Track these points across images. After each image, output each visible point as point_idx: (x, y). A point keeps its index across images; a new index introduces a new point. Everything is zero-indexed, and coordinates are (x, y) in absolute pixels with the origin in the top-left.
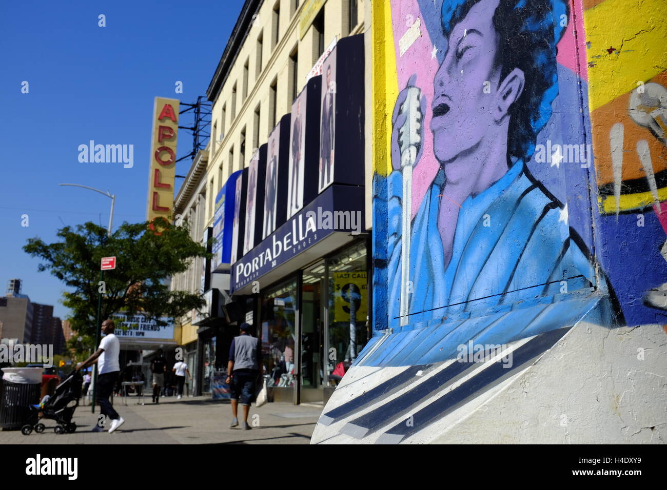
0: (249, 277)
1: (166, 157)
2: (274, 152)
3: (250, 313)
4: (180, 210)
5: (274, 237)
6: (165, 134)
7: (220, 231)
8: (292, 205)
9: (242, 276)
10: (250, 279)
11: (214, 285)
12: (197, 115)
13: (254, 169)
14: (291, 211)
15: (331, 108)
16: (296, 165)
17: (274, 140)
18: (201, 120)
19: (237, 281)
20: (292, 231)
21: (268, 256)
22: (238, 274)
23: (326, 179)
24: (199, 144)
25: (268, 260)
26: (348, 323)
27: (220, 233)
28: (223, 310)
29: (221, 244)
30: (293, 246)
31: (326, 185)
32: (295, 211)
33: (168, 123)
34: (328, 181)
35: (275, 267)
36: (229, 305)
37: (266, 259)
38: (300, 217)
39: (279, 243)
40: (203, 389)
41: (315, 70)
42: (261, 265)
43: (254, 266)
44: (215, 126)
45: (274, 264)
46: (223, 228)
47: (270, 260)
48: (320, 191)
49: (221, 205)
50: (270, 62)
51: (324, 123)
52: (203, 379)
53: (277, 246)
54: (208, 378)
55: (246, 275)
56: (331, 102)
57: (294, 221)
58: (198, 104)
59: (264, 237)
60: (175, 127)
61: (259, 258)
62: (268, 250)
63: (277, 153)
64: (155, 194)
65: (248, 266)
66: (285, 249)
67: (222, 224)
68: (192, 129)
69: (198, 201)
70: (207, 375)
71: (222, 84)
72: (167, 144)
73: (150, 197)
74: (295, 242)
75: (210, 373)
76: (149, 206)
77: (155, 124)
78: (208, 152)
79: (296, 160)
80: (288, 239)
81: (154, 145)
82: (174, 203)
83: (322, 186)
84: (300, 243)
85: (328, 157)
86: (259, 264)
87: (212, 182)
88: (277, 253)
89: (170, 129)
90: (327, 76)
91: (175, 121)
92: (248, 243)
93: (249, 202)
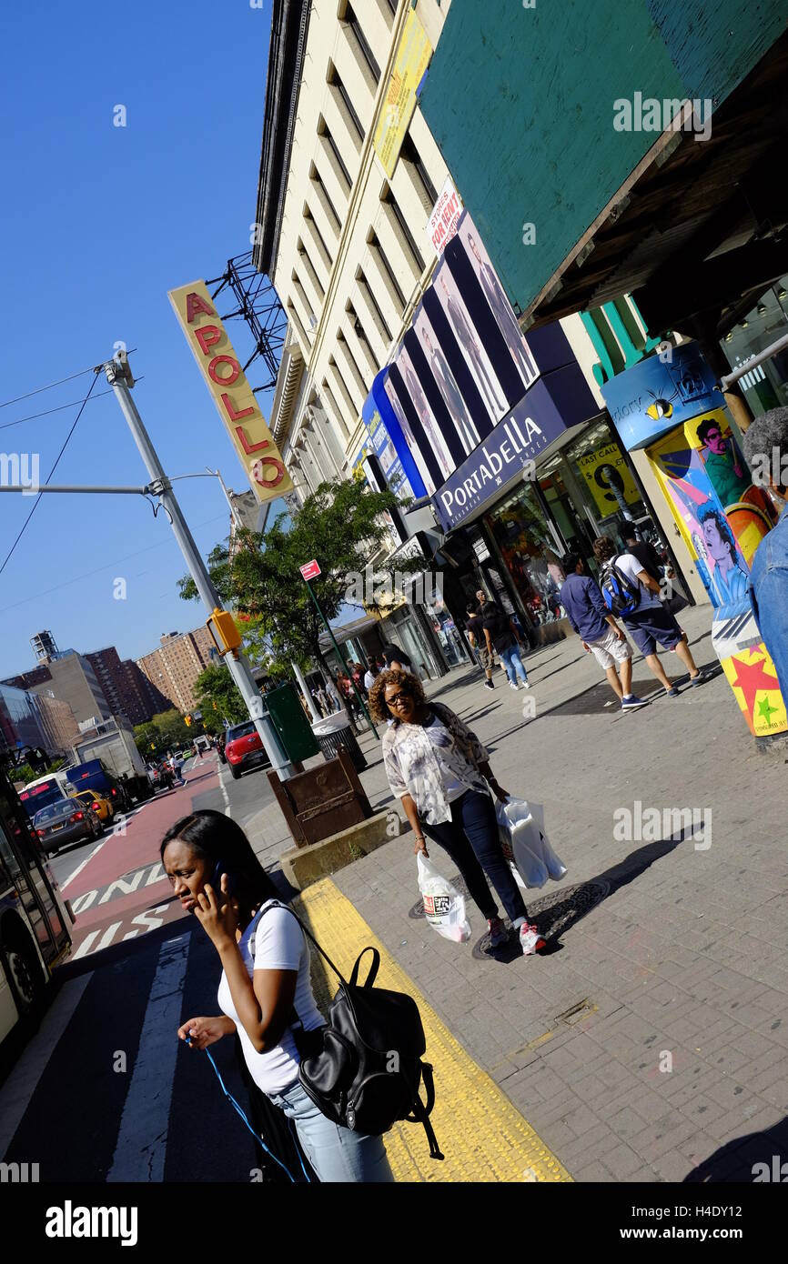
0: (467, 504)
1: (227, 372)
2: (430, 344)
3: (478, 543)
4: (283, 436)
5: (484, 449)
6: (208, 339)
7: (393, 461)
8: (492, 408)
9: (454, 506)
10: (469, 507)
11: (412, 529)
12: (235, 286)
13: (407, 369)
14: (495, 416)
15: (496, 287)
16: (476, 359)
17: (423, 329)
18: (248, 294)
19: (451, 514)
20: (508, 438)
21: (484, 474)
22: (447, 506)
23: (529, 372)
24: (264, 330)
25: (487, 478)
26: (620, 512)
27: (395, 462)
28: (441, 554)
29: (405, 476)
30: (518, 455)
31: (532, 380)
32: (501, 415)
33: (205, 321)
34: (534, 374)
35: (500, 485)
36: (447, 545)
37: (484, 478)
38: (512, 420)
39: (495, 455)
40: (447, 661)
41: (435, 220)
42: (480, 487)
43: (468, 489)
44: (292, 306)
45: (499, 481)
46: (396, 455)
47: (491, 477)
48: (527, 387)
49: (378, 427)
50: (351, 211)
51: (494, 305)
52: (441, 651)
53: (494, 460)
54: (449, 646)
55: (460, 504)
56: (493, 279)
57: (506, 427)
58: (230, 271)
59: (468, 454)
60: (216, 322)
61: (473, 479)
62: (482, 467)
63: (437, 345)
64: (239, 430)
65: (459, 493)
66: (508, 461)
67: (391, 451)
68: (241, 312)
69: (310, 417)
70: (445, 642)
71: (275, 245)
72: (219, 351)
73: (234, 439)
74: (518, 451)
75: (448, 638)
76: (240, 451)
77: (187, 331)
78: (297, 345)
79: (472, 352)
80: (505, 448)
81: (201, 362)
82: (271, 430)
83: (528, 381)
84: (525, 450)
85: (520, 345)
86: (475, 486)
87: (326, 385)
88: (497, 469)
89: (211, 328)
90: (473, 248)
91: (211, 313)
92: (445, 465)
93: (421, 413)
